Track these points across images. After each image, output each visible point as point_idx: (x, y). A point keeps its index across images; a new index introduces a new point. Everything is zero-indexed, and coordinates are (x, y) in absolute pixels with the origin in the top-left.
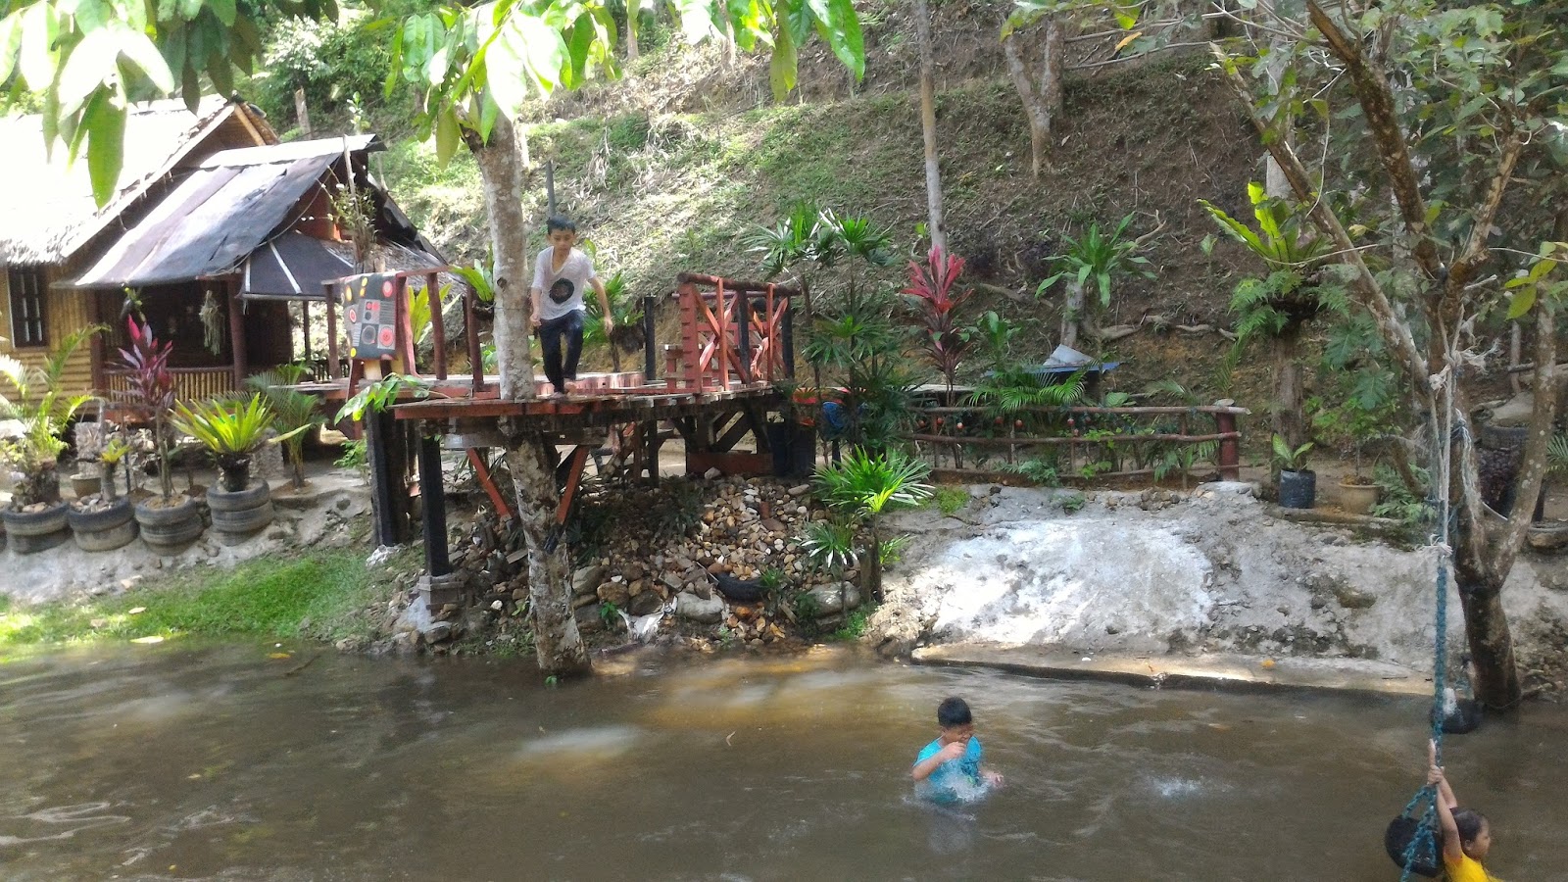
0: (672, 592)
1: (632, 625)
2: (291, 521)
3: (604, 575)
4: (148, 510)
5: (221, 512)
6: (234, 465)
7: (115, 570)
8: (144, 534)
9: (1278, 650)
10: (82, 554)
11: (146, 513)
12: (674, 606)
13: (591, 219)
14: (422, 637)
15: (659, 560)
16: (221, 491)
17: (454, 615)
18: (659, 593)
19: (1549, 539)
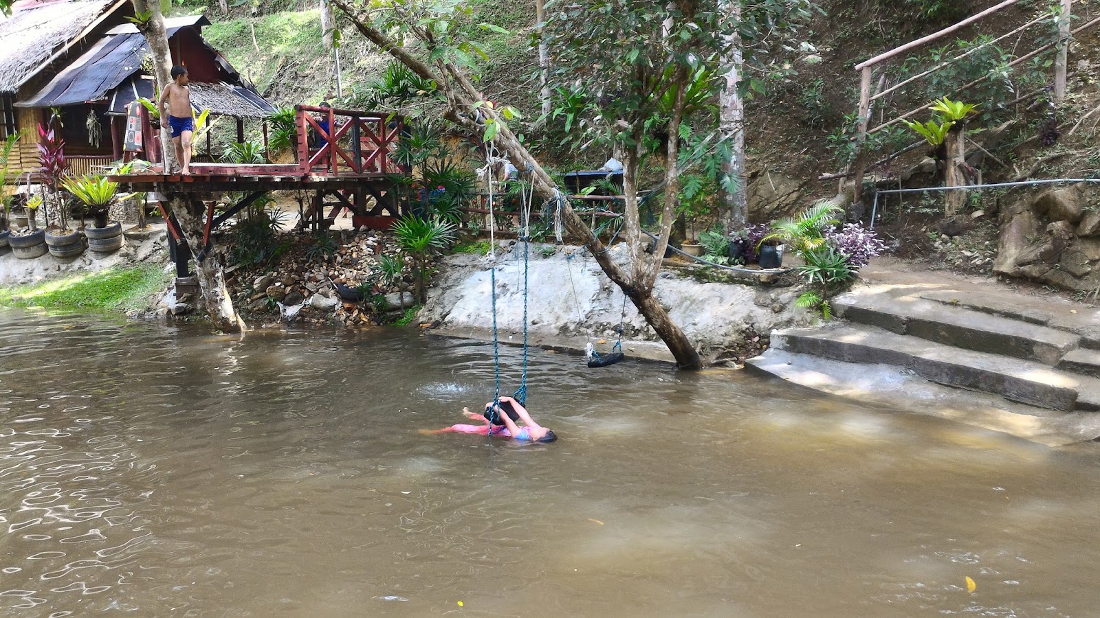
0: (311, 294)
1: (285, 311)
2: (134, 247)
3: (271, 282)
4: (52, 237)
5: (92, 239)
6: (98, 212)
7: (33, 270)
8: (50, 250)
9: (613, 335)
10: (16, 260)
11: (50, 238)
12: (310, 301)
13: (365, 68)
14: (169, 311)
15: (307, 275)
16: (93, 227)
17: (188, 300)
18: (302, 293)
19: (768, 277)
